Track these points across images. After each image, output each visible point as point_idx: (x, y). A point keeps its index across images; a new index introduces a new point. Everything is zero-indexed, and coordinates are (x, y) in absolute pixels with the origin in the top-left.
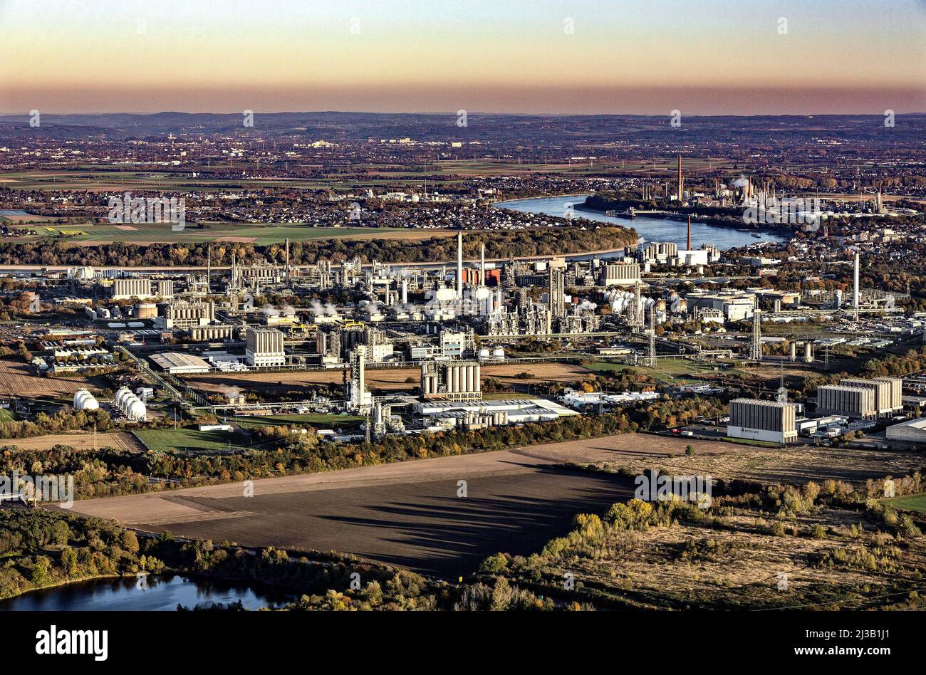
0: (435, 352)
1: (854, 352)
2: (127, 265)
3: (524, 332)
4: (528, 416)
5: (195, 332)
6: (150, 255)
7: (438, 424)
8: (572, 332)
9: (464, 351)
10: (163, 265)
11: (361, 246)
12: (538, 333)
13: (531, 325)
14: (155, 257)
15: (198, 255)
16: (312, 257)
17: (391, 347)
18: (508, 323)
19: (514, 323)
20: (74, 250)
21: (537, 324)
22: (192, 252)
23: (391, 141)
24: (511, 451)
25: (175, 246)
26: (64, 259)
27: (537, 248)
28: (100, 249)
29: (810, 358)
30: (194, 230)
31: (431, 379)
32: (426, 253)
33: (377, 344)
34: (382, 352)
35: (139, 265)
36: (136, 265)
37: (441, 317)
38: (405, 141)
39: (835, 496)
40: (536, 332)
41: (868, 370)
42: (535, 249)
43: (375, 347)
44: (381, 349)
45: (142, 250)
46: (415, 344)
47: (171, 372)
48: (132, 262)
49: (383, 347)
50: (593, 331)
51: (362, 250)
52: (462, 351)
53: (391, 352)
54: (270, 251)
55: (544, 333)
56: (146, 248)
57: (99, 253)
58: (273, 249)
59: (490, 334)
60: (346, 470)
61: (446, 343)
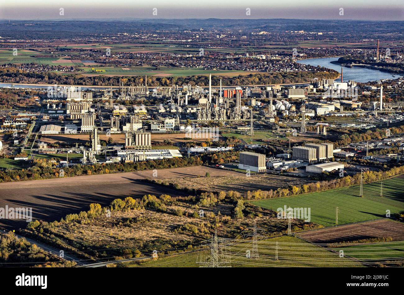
0: (162, 127)
1: (348, 131)
2: (101, 85)
3: (214, 119)
4: (158, 157)
5: (71, 116)
6: (111, 81)
7: (111, 160)
8: (235, 119)
9: (175, 127)
10: (116, 86)
11: (203, 78)
12: (220, 119)
13: (217, 116)
14: (114, 82)
15: (131, 81)
16: (180, 83)
17: (141, 124)
18: (206, 114)
19: (209, 115)
20: (81, 79)
21: (219, 115)
22: (129, 80)
23: (295, 32)
24: (133, 173)
25: (122, 78)
26: (76, 82)
27: (283, 80)
28: (92, 78)
29: (325, 133)
30: (152, 70)
31: (128, 139)
32: (231, 82)
33: (135, 123)
34: (137, 126)
35: (106, 86)
36: (105, 85)
37: (190, 111)
38: (302, 32)
39: (232, 198)
40: (219, 119)
41: (340, 139)
42: (282, 81)
43: (134, 124)
44: (137, 125)
45: (109, 79)
46: (153, 123)
47: (42, 133)
48: (104, 84)
49: (138, 124)
50: (247, 119)
51: (203, 80)
52: (173, 127)
53: (141, 127)
54: (162, 80)
55: (223, 119)
56: (111, 78)
57: (92, 80)
58: (163, 79)
59: (198, 119)
60: (49, 179)
61: (167, 123)
